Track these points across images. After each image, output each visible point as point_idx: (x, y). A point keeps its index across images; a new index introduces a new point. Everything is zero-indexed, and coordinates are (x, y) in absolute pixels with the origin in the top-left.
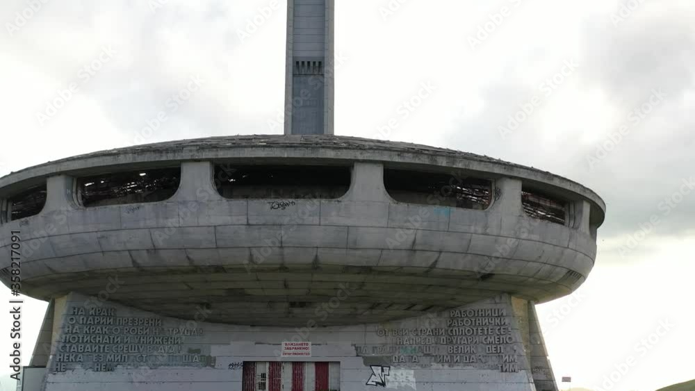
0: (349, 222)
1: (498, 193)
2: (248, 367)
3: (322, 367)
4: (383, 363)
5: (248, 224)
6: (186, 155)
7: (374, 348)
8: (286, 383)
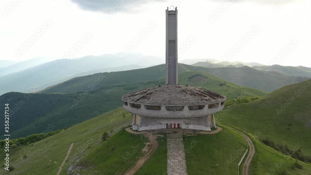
0: (183, 113)
1: (205, 107)
2: (167, 124)
3: (178, 125)
4: (188, 124)
5: (170, 114)
6: (161, 105)
7: (187, 122)
8: (173, 126)
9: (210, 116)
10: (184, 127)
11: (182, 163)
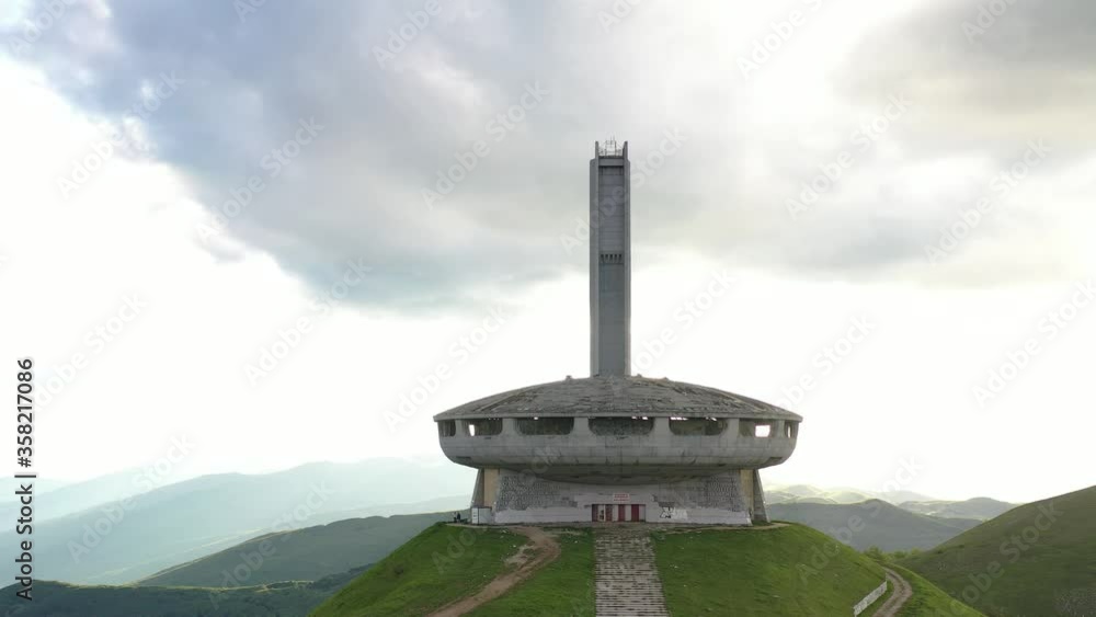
0: (653, 445)
1: (727, 425)
2: (594, 507)
4: (670, 505)
5: (606, 446)
7: (665, 497)
8: (615, 516)
9: (745, 476)
10: (653, 514)
11: (647, 590)
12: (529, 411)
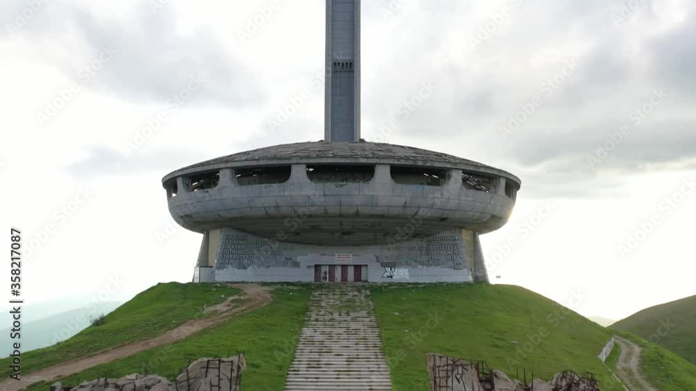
1: (450, 177)
2: (317, 267)
3: (358, 268)
5: (324, 195)
6: (294, 161)
7: (387, 257)
8: (338, 276)
9: (466, 235)
10: (375, 275)
11: (362, 335)
12: (246, 160)
